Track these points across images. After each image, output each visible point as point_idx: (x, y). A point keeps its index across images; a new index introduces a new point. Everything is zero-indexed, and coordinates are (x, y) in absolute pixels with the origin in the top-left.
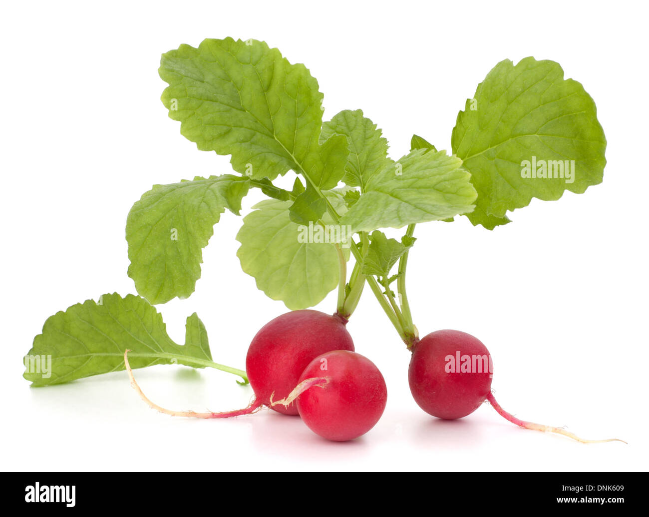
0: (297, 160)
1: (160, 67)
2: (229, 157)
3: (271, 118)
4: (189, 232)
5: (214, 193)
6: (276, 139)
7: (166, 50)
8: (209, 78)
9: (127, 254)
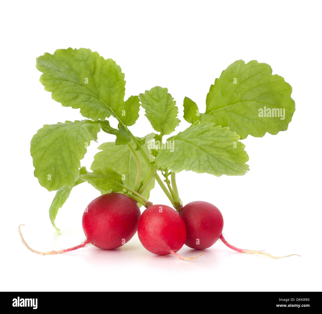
0: (113, 110)
1: (37, 64)
2: (79, 109)
3: (97, 89)
4: (71, 151)
5: (84, 130)
6: (101, 100)
7: (38, 56)
8: (62, 69)
9: (33, 164)
